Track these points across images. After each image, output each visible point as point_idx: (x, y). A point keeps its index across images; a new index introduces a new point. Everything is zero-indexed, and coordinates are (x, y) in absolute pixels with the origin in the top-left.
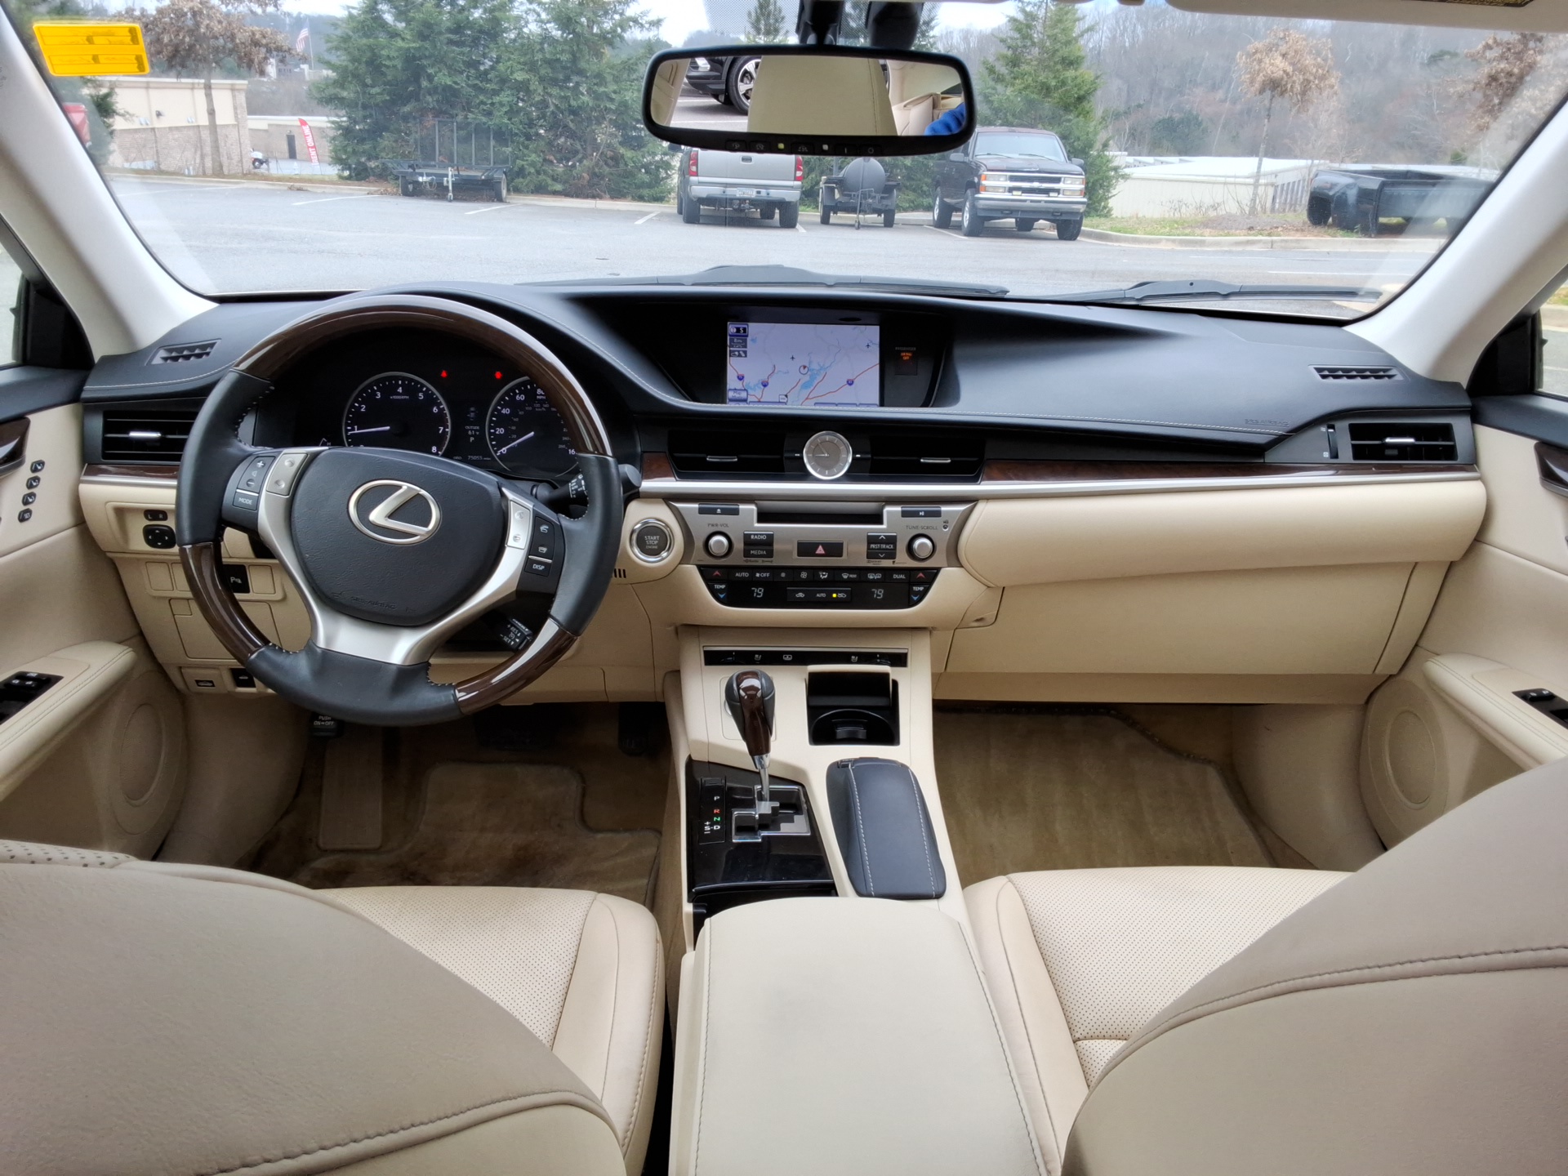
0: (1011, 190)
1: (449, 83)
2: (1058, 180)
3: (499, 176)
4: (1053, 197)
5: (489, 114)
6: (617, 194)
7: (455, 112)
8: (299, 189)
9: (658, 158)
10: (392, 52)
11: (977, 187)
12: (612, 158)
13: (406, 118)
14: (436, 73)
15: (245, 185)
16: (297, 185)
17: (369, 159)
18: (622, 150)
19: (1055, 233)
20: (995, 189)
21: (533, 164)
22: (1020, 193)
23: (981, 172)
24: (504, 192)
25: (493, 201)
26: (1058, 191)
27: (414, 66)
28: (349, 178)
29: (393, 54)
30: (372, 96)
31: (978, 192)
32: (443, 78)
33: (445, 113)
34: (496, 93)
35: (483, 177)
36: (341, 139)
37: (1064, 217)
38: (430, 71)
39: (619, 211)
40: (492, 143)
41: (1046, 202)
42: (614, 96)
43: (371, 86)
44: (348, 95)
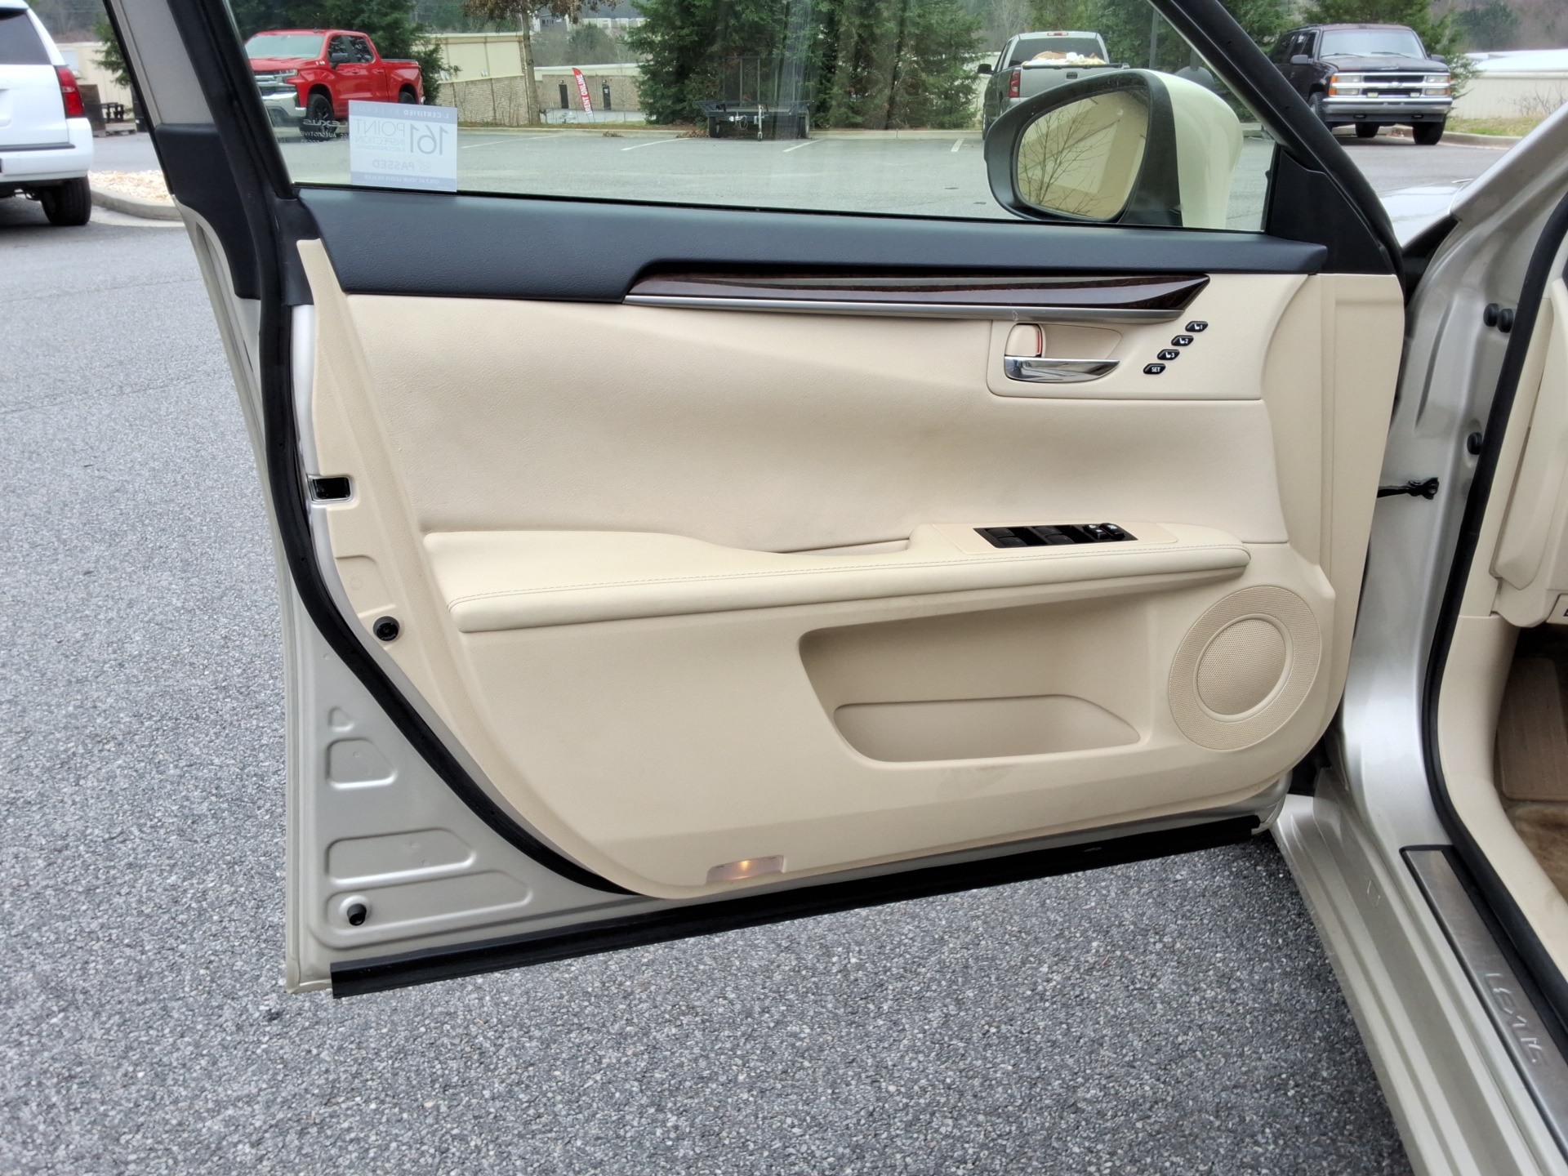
0: (1365, 92)
1: (756, 19)
2: (1419, 79)
3: (805, 114)
4: (1415, 98)
6: (916, 123)
8: (614, 136)
9: (957, 83)
11: (1325, 90)
12: (913, 86)
13: (712, 58)
14: (742, 10)
15: (564, 134)
16: (612, 131)
17: (675, 102)
18: (924, 76)
19: (1411, 139)
20: (1348, 91)
21: (835, 97)
22: (1376, 95)
23: (1329, 73)
24: (807, 128)
25: (798, 138)
26: (1419, 91)
28: (658, 122)
30: (680, 38)
31: (1327, 95)
32: (751, 15)
33: (749, 50)
35: (788, 114)
36: (651, 83)
37: (1425, 120)
38: (737, 9)
39: (921, 140)
40: (795, 78)
41: (1406, 103)
43: (682, 28)
44: (656, 37)
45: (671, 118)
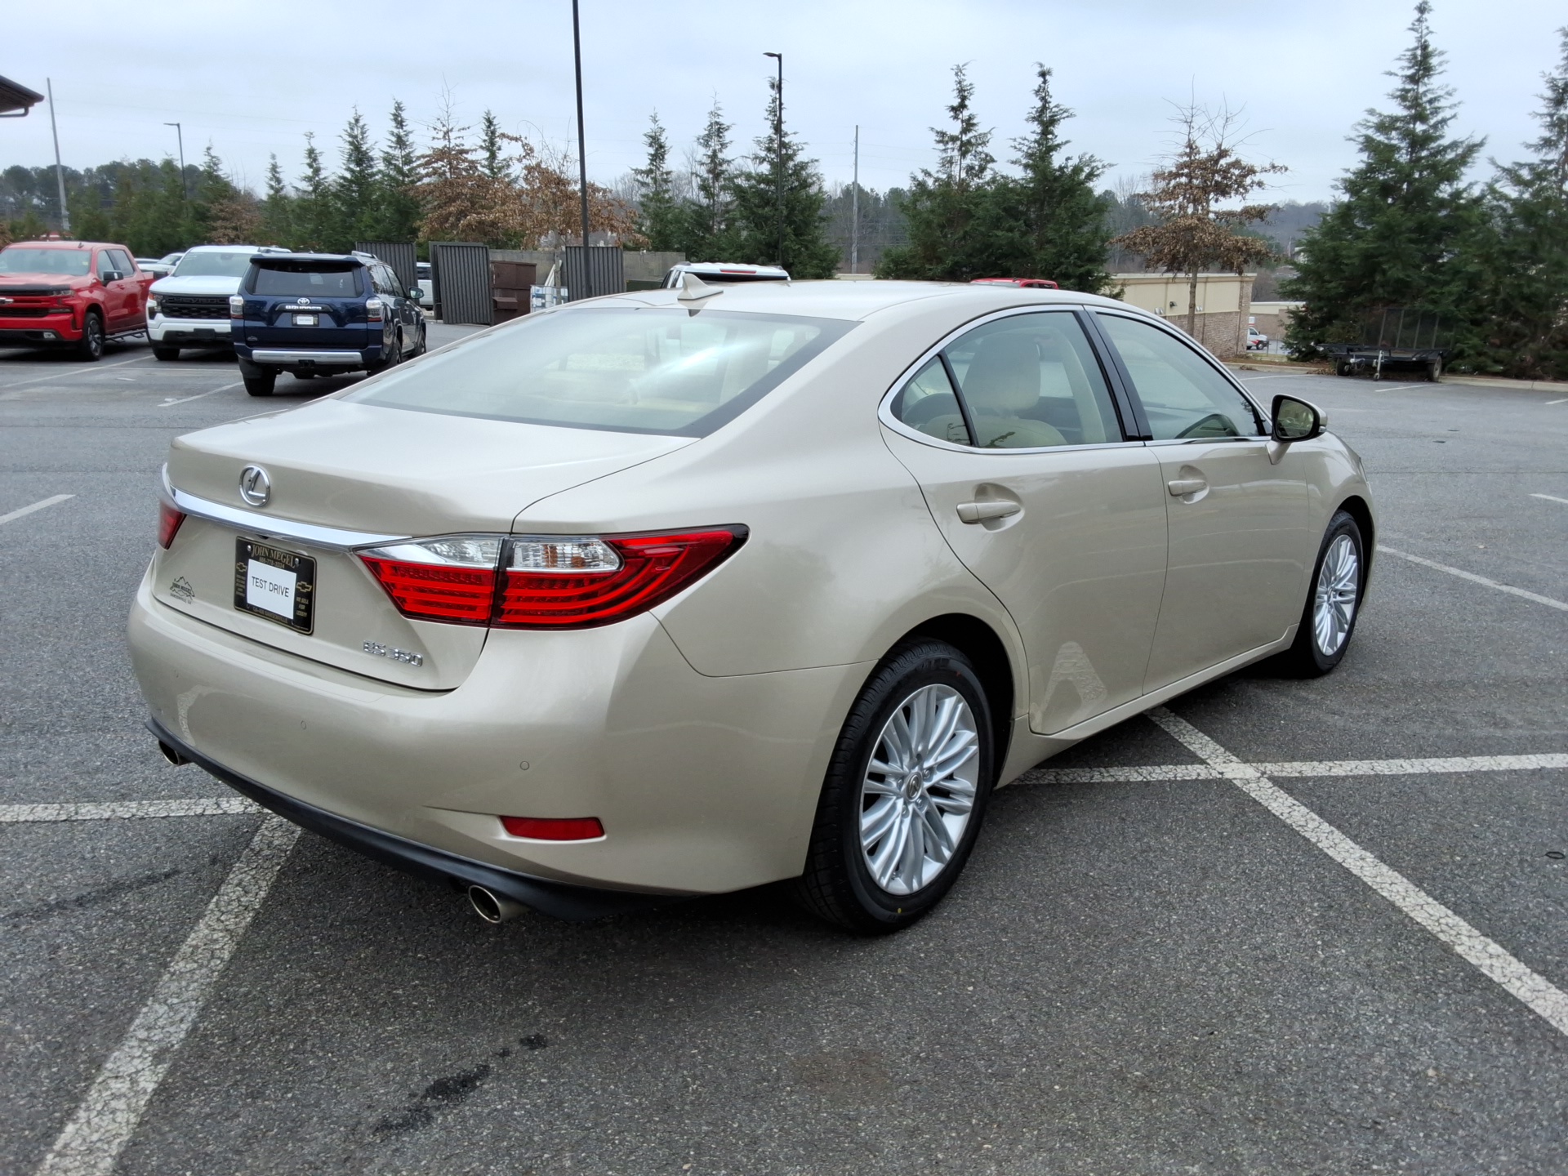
1: (1401, 277)
3: (1436, 359)
5: (1434, 302)
7: (1404, 301)
8: (1249, 369)
10: (1353, 250)
12: (1560, 341)
13: (1357, 307)
14: (1390, 268)
17: (1318, 342)
21: (1474, 347)
24: (1437, 373)
25: (1423, 381)
27: (1371, 265)
28: (1296, 360)
29: (1352, 253)
30: (1328, 290)
32: (1395, 272)
33: (1394, 302)
34: (1447, 283)
35: (1414, 359)
36: (1296, 326)
38: (1385, 267)
39: (1553, 392)
40: (1436, 328)
43: (1330, 282)
44: (1308, 288)
45: (1309, 356)
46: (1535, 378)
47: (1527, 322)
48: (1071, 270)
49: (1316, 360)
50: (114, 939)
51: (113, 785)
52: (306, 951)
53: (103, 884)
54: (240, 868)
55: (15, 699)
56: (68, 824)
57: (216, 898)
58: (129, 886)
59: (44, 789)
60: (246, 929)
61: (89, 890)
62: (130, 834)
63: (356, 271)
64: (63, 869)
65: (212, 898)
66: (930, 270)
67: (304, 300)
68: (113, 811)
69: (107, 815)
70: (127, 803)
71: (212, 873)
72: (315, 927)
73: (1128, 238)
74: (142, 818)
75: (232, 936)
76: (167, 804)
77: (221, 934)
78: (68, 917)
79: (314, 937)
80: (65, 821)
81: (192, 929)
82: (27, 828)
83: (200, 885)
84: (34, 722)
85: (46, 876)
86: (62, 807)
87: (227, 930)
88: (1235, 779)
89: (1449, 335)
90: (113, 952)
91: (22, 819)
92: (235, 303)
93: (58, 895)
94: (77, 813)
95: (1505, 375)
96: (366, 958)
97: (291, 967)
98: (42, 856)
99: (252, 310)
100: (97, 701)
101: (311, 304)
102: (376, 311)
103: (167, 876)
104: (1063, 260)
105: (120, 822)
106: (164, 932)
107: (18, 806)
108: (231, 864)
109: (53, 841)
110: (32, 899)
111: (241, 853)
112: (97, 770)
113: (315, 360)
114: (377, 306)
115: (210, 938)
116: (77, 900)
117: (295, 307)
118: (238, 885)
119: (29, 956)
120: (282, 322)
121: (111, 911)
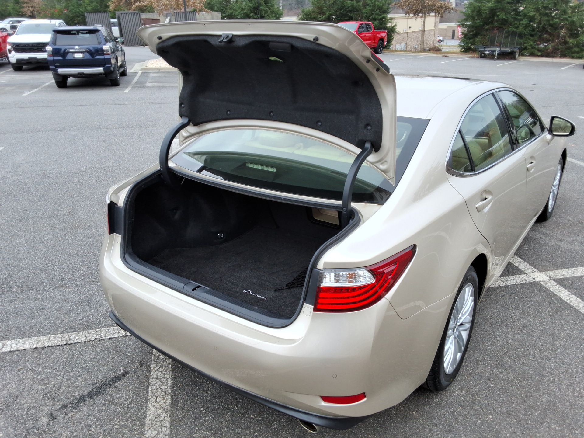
1: (504, 18)
3: (517, 51)
5: (517, 28)
6: (563, 56)
7: (504, 27)
8: (446, 56)
10: (486, 7)
12: (563, 42)
13: (487, 30)
14: (500, 14)
16: (446, 55)
17: (472, 45)
18: (568, 39)
21: (531, 45)
24: (517, 56)
25: (512, 59)
27: (493, 12)
28: (463, 52)
29: (486, 9)
30: (476, 23)
32: (502, 16)
33: (500, 28)
34: (521, 20)
35: (509, 51)
38: (498, 14)
39: (561, 63)
40: (517, 38)
42: (569, 19)
43: (477, 20)
44: (468, 23)
45: (468, 50)
46: (553, 57)
47: (550, 34)
48: (376, 17)
49: (471, 52)
50: (114, 419)
51: (80, 320)
52: (201, 419)
53: (97, 383)
54: (154, 368)
55: (19, 271)
56: (68, 347)
57: (150, 387)
58: (109, 384)
59: (50, 325)
60: (170, 405)
61: (91, 387)
62: (98, 350)
63: (97, 33)
64: (76, 375)
65: (148, 388)
66: (320, 17)
67: (77, 47)
68: (86, 336)
69: (84, 339)
70: (90, 331)
71: (143, 372)
72: (200, 402)
73: (399, 3)
74: (100, 340)
75: (166, 412)
76: (108, 330)
77: (161, 411)
78: (88, 406)
79: (202, 409)
80: (66, 344)
81: (146, 408)
82: (51, 350)
83: (140, 381)
84: (32, 284)
85: (69, 380)
86: (62, 336)
87: (162, 408)
88: (541, 281)
89: (522, 40)
90: (116, 427)
91: (47, 345)
92: (48, 50)
93: (79, 392)
94: (70, 340)
95: (542, 56)
96: (229, 419)
97: (198, 429)
98: (63, 368)
99: (56, 52)
100: (56, 269)
101: (81, 48)
102: (107, 51)
103: (124, 375)
104: (373, 12)
105: (91, 343)
106: (135, 412)
107: (42, 337)
108: (149, 366)
109: (65, 358)
110: (68, 396)
111: (151, 358)
112: (70, 311)
113: (85, 72)
114: (108, 48)
115: (156, 414)
116: (88, 395)
117: (73, 50)
118: (157, 378)
119: (79, 433)
120: (69, 57)
121: (106, 400)
